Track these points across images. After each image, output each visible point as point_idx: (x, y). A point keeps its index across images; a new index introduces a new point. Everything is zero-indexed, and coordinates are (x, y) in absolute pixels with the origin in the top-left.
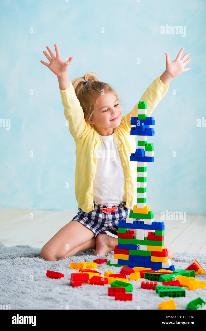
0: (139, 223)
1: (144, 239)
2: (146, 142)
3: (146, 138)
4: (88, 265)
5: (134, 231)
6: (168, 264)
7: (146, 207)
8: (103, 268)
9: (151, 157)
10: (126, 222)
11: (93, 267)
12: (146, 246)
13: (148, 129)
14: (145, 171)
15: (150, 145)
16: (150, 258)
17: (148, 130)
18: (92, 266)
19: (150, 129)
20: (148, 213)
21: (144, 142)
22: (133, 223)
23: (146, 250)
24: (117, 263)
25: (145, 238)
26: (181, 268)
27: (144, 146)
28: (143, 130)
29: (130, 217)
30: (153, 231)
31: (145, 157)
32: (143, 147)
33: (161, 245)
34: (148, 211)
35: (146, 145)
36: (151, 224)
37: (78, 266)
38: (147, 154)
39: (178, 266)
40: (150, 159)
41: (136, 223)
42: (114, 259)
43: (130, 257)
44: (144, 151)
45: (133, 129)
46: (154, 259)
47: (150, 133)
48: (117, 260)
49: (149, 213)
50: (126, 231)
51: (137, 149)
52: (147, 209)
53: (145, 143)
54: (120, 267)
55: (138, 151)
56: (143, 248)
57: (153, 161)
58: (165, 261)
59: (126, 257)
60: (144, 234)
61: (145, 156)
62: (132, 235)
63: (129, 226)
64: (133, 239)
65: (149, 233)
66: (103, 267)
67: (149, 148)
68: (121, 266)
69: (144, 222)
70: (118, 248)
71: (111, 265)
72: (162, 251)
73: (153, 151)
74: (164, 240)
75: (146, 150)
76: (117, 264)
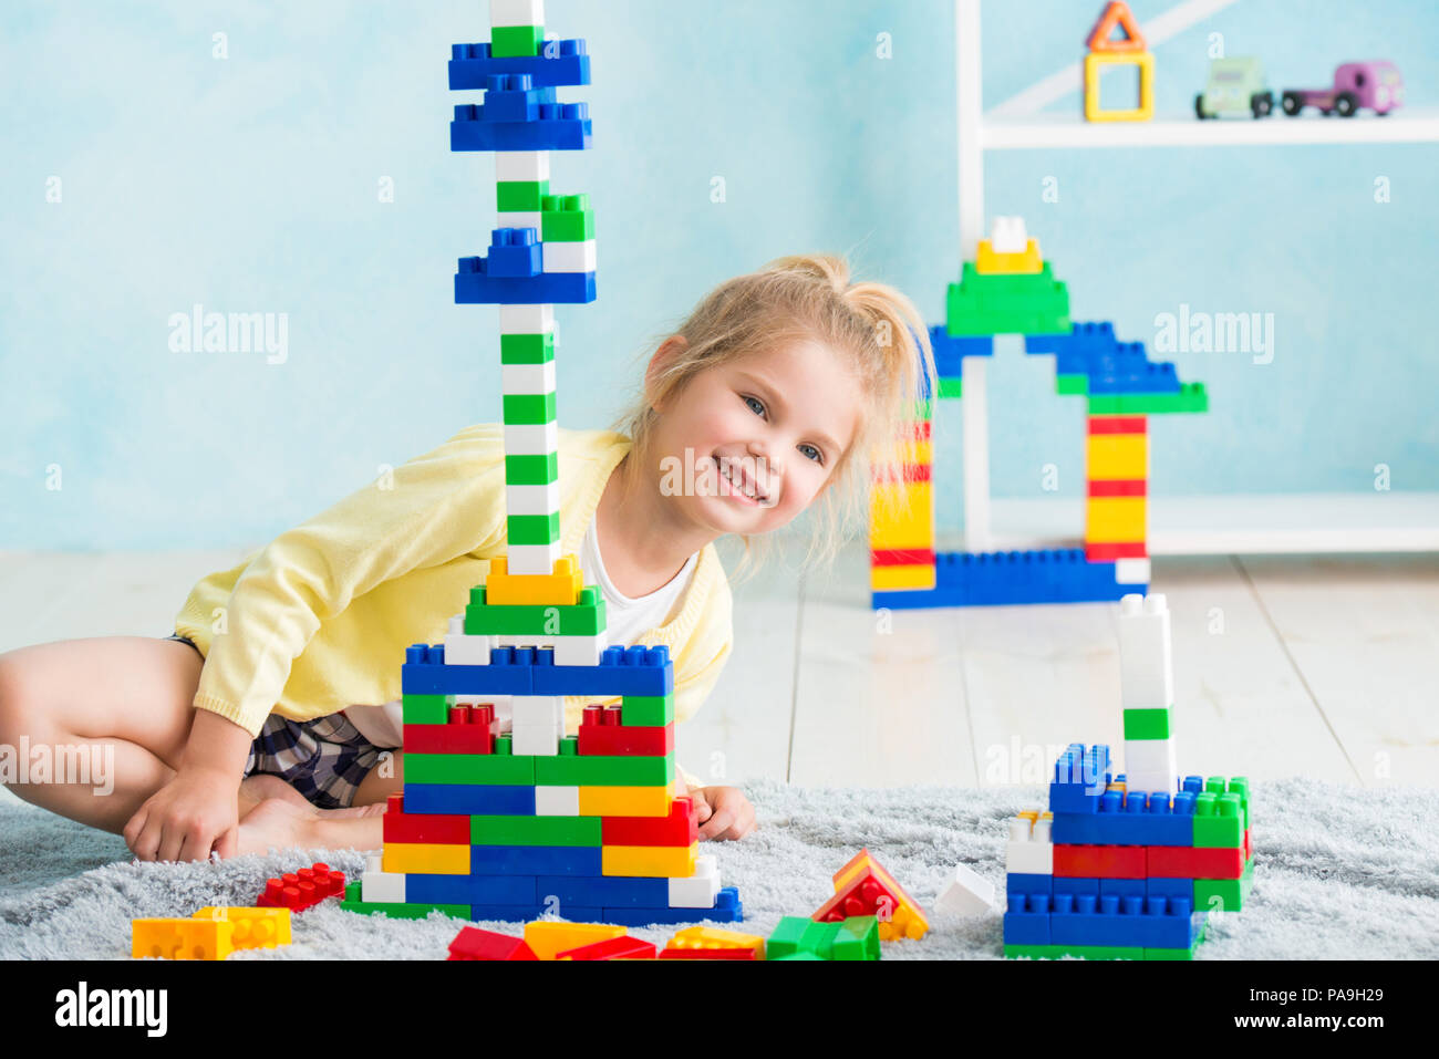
0: (527, 659)
1: (560, 753)
2: (546, 184)
3: (543, 167)
4: (240, 929)
5: (491, 707)
6: (708, 883)
7: (561, 565)
8: (331, 939)
9: (581, 276)
10: (448, 662)
11: (274, 939)
12: (575, 790)
13: (555, 110)
14: (549, 359)
15: (570, 203)
16: (595, 855)
17: (555, 116)
18: (264, 930)
19: (568, 111)
20: (574, 603)
21: (533, 186)
22: (486, 661)
23: (575, 811)
24: (402, 899)
25: (561, 744)
26: (771, 895)
27: (534, 209)
28: (532, 116)
29: (471, 627)
30: (609, 701)
31: (543, 276)
32: (530, 221)
33: (659, 779)
34: (577, 588)
35: (546, 204)
36: (597, 664)
37: (181, 939)
38: (556, 259)
39: (759, 889)
40: (574, 288)
41: (505, 659)
42: (383, 870)
43: (479, 855)
44: (540, 239)
45: (466, 114)
46: (620, 861)
47: (566, 131)
48: (404, 877)
49: (584, 597)
50: (452, 713)
51: (496, 235)
52: (569, 580)
53: (541, 193)
54: (425, 917)
55: (504, 242)
56: (556, 801)
57: (593, 297)
58: (686, 870)
59: (453, 860)
60: (555, 722)
61: (546, 270)
62: (487, 729)
63: (469, 678)
64: (494, 750)
65: (587, 714)
66: (331, 932)
67: (566, 221)
68: (428, 914)
69: (552, 652)
70: (402, 810)
71: (368, 909)
72: (666, 814)
73: (591, 237)
74: (673, 747)
75: (548, 236)
76: (404, 901)
